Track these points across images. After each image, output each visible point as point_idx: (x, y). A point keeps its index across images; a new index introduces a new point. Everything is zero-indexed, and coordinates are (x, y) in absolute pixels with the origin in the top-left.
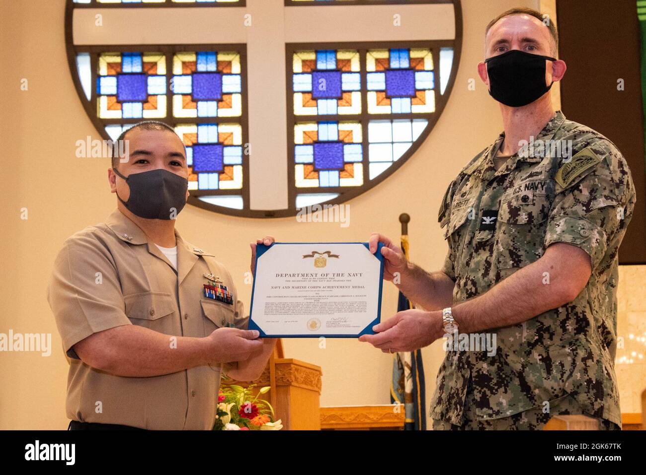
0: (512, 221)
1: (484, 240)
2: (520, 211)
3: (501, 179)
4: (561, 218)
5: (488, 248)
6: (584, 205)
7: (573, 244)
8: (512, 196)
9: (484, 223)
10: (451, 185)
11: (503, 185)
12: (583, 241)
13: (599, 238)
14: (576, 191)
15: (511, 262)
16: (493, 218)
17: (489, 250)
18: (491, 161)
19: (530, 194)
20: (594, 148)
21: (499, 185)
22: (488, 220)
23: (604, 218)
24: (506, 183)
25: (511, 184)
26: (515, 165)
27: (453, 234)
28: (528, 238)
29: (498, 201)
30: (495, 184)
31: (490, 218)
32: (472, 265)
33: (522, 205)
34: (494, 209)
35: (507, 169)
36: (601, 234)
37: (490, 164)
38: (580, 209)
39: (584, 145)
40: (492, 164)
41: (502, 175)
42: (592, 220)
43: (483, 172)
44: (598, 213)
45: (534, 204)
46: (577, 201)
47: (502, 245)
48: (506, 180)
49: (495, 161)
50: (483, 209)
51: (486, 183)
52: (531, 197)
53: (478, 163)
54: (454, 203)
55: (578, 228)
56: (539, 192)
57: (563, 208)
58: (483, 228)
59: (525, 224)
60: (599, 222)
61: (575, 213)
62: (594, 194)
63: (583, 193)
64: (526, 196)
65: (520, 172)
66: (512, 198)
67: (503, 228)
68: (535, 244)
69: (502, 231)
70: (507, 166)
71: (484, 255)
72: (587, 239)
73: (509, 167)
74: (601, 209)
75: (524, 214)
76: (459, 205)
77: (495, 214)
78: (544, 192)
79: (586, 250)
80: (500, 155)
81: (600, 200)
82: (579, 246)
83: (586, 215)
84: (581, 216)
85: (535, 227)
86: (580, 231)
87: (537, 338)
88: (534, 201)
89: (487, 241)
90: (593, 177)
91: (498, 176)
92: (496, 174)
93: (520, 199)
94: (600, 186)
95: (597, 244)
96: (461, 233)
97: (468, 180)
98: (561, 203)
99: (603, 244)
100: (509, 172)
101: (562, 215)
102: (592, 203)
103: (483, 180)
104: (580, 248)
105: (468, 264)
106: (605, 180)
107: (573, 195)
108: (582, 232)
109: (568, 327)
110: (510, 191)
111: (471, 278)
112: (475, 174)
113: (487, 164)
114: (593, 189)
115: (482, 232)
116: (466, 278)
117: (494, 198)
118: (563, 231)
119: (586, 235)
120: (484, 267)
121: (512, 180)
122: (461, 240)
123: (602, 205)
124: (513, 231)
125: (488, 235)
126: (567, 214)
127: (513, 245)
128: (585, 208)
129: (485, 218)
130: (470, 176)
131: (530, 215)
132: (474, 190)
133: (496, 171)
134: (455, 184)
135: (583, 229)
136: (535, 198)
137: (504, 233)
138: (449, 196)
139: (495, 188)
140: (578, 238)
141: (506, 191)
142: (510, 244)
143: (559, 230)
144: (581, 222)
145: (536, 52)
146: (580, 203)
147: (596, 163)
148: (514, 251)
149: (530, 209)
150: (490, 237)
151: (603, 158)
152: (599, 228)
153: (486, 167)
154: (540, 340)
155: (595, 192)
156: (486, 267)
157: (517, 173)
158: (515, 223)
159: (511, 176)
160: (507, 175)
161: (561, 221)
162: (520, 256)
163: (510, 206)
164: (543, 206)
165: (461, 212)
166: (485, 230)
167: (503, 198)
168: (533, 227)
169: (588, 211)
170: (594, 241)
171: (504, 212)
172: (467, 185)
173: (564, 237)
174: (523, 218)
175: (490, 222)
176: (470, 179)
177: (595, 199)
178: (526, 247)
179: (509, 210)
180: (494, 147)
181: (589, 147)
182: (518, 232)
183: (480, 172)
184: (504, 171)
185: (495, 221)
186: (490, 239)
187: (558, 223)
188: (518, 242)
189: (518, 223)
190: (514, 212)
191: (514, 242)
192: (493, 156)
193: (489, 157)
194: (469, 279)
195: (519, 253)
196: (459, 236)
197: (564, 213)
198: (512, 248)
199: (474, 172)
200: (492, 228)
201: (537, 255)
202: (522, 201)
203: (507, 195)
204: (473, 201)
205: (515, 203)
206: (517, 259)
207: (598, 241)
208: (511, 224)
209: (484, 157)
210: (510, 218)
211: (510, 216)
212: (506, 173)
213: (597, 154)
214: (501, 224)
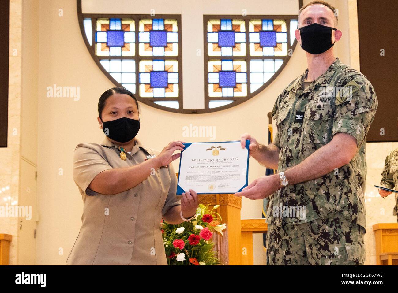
0: (312, 118)
1: (297, 128)
2: (316, 113)
3: (307, 95)
4: (340, 119)
5: (298, 132)
6: (352, 112)
7: (347, 133)
8: (313, 105)
9: (296, 118)
10: (279, 96)
11: (307, 98)
12: (352, 131)
13: (360, 129)
14: (347, 104)
15: (310, 140)
16: (302, 116)
17: (299, 134)
18: (301, 84)
19: (322, 104)
20: (356, 80)
21: (305, 98)
22: (299, 117)
23: (363, 118)
24: (309, 97)
25: (312, 98)
26: (314, 88)
27: (280, 124)
28: (320, 128)
29: (305, 107)
30: (303, 97)
31: (300, 116)
32: (290, 141)
33: (317, 110)
34: (302, 111)
35: (310, 89)
36: (362, 128)
37: (300, 86)
38: (350, 114)
39: (351, 79)
40: (301, 86)
41: (307, 93)
42: (357, 120)
43: (296, 90)
44: (360, 116)
45: (323, 110)
46: (348, 109)
47: (306, 131)
48: (309, 95)
49: (303, 85)
50: (296, 111)
51: (298, 96)
52: (322, 106)
53: (294, 85)
54: (281, 107)
55: (349, 124)
56: (327, 104)
57: (341, 114)
58: (297, 121)
59: (318, 120)
60: (360, 121)
61: (347, 116)
62: (357, 106)
63: (351, 105)
64: (320, 105)
65: (317, 91)
66: (313, 106)
67: (307, 122)
68: (323, 131)
69: (306, 124)
70: (310, 88)
71: (297, 136)
72: (354, 130)
73: (311, 88)
74: (361, 114)
75: (318, 114)
76: (283, 108)
77: (303, 114)
78: (329, 103)
79: (354, 136)
80: (306, 81)
81: (361, 108)
82: (350, 134)
83: (353, 117)
84: (351, 118)
85: (323, 121)
86: (350, 126)
87: (323, 181)
88: (324, 108)
89: (299, 128)
90: (356, 97)
91: (305, 93)
92: (304, 92)
93: (317, 106)
94: (360, 101)
95: (360, 133)
96: (284, 124)
97: (288, 94)
98: (340, 111)
99: (363, 132)
100: (311, 91)
101: (340, 117)
102: (356, 110)
103: (296, 95)
104: (351, 135)
105: (288, 141)
106: (363, 98)
107: (346, 107)
108: (351, 126)
109: (339, 176)
110: (311, 102)
111: (289, 148)
112: (292, 91)
113: (299, 86)
114: (357, 103)
115: (295, 123)
116: (286, 148)
117: (302, 105)
118: (342, 126)
119: (354, 128)
120: (296, 143)
121: (313, 96)
122: (284, 128)
123: (362, 111)
124: (312, 124)
125: (299, 125)
126: (343, 117)
127: (312, 131)
128: (352, 113)
129: (297, 116)
130: (289, 92)
131: (321, 115)
132: (291, 100)
133: (303, 90)
134: (281, 96)
135: (352, 125)
136: (324, 106)
137: (308, 125)
138: (278, 103)
139: (303, 99)
140: (350, 130)
141: (309, 102)
142: (310, 131)
143: (339, 126)
144: (351, 121)
145: (327, 25)
146: (350, 110)
147: (358, 89)
148: (312, 134)
149: (321, 112)
150: (300, 126)
151: (362, 86)
152: (360, 124)
153: (298, 87)
154: (324, 183)
155: (358, 105)
156: (297, 143)
157: (315, 91)
158: (313, 120)
159: (312, 93)
160: (309, 93)
161: (340, 121)
162: (314, 137)
163: (311, 110)
164: (329, 111)
165: (284, 112)
166: (297, 123)
167: (307, 105)
168: (322, 122)
169: (354, 115)
170: (358, 131)
171: (308, 113)
172: (287, 97)
173: (342, 129)
174: (317, 117)
175: (300, 118)
176: (289, 93)
177: (358, 108)
178: (318, 133)
179: (310, 112)
180: (303, 77)
181: (354, 80)
182: (315, 124)
183: (295, 91)
184: (308, 90)
185: (303, 118)
186: (300, 127)
187: (339, 122)
188: (314, 129)
189: (315, 119)
190: (313, 113)
191: (312, 129)
192: (302, 82)
193: (299, 82)
194: (288, 149)
195: (314, 136)
196: (283, 125)
197: (342, 116)
198: (310, 133)
199: (291, 90)
200: (301, 121)
201: (324, 137)
202: (318, 108)
203: (310, 104)
204: (290, 106)
205: (314, 109)
206: (312, 139)
207: (360, 131)
208: (311, 120)
209: (297, 82)
210: (311, 117)
211: (311, 115)
212: (309, 91)
213: (358, 84)
214: (306, 120)
